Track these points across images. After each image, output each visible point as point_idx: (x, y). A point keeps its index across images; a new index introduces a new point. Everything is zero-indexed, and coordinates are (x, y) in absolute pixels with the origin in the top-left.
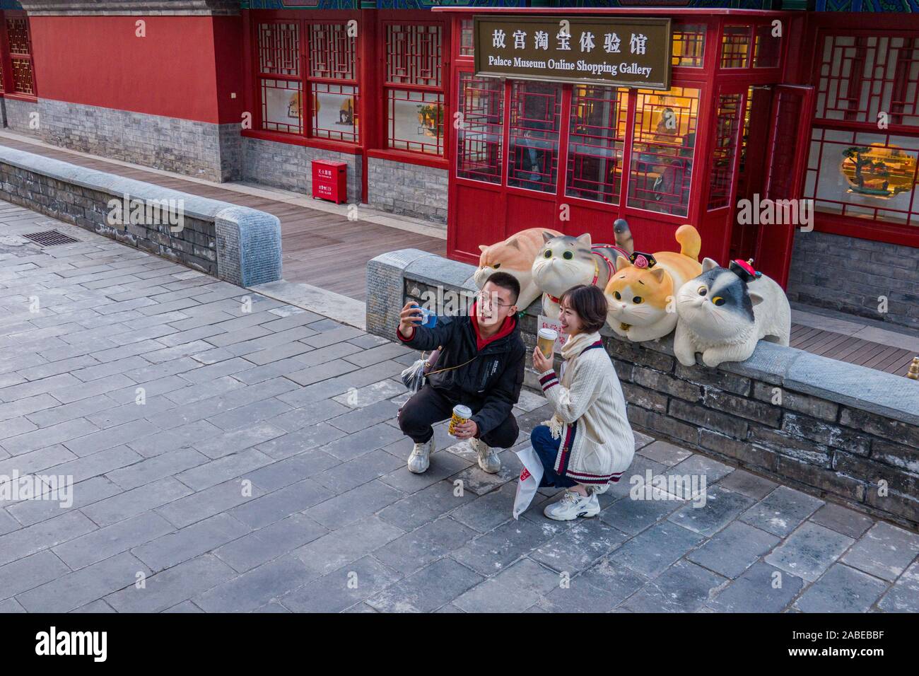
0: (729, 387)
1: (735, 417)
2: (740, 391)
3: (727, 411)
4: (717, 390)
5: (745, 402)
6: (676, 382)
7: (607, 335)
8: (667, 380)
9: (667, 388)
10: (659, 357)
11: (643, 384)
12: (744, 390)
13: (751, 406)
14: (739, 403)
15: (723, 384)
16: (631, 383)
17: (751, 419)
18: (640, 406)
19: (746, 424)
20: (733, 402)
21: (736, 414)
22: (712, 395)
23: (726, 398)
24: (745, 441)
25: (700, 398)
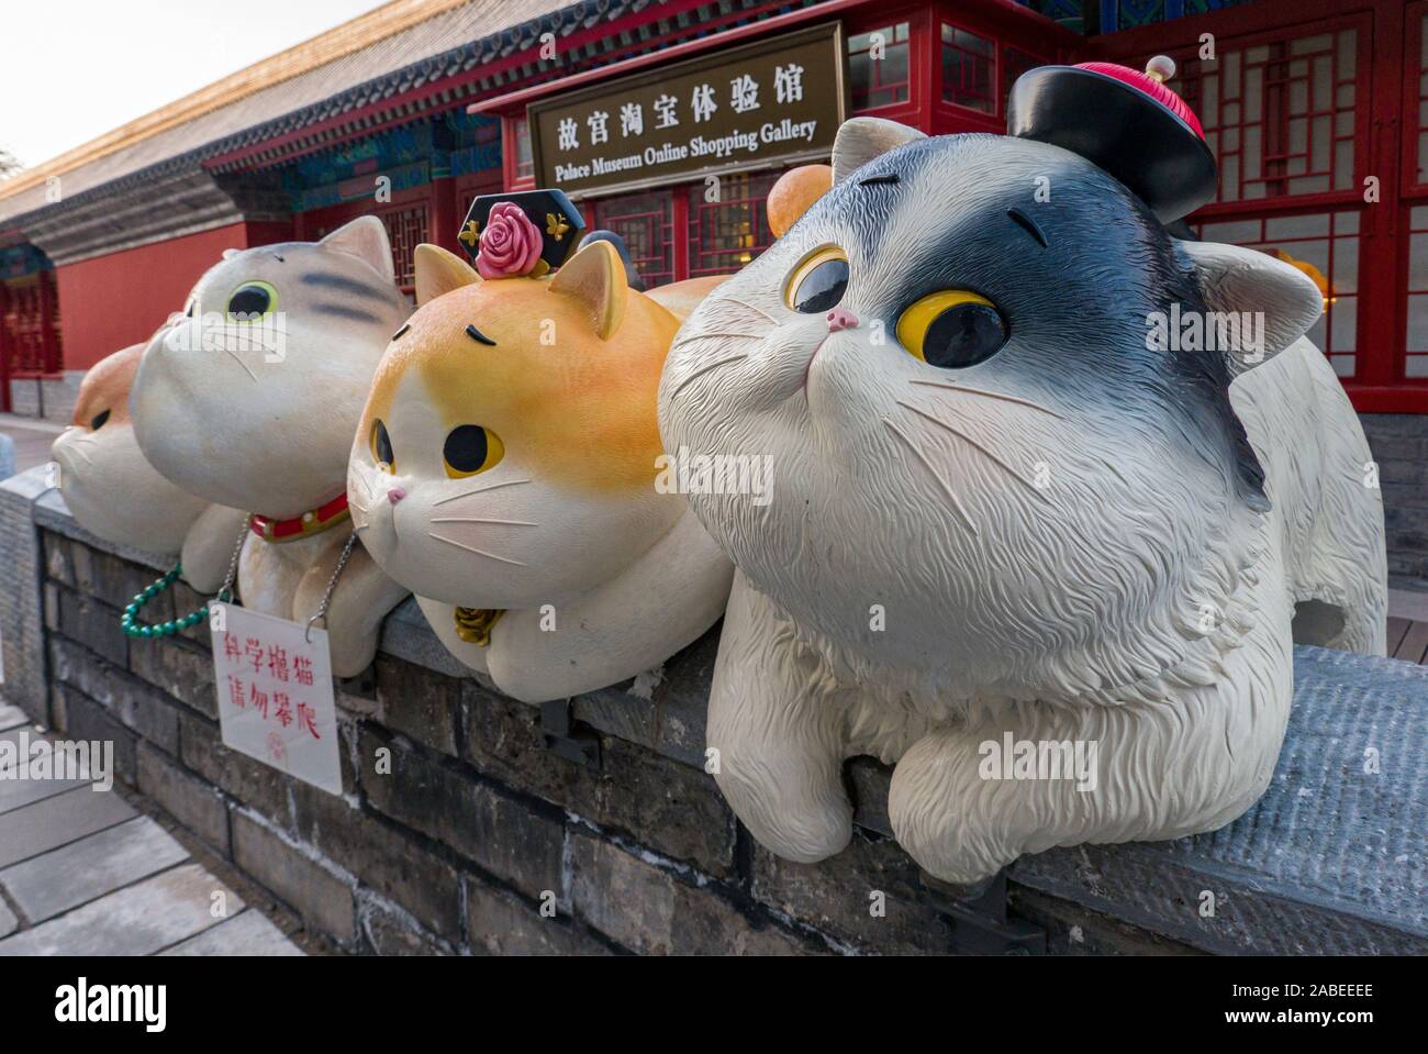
16: (564, 920)
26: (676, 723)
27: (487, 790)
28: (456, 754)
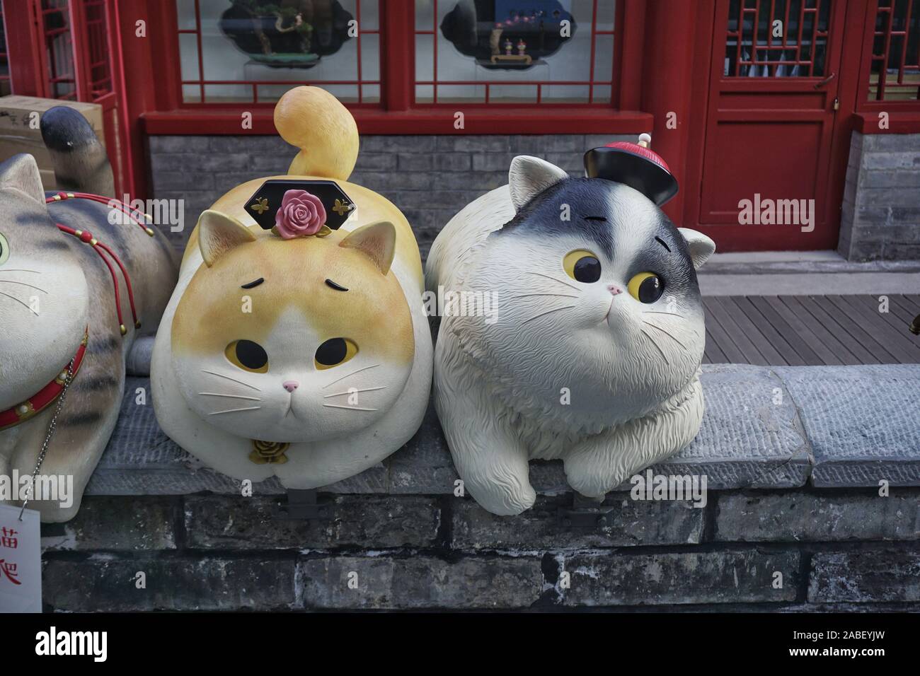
2: (673, 535)
5: (691, 561)
6: (456, 568)
7: (179, 491)
8: (425, 570)
9: (424, 594)
10: (388, 509)
12: (686, 530)
13: (711, 566)
14: (673, 572)
15: (617, 532)
20: (653, 571)
22: (582, 571)
23: (629, 568)
25: (544, 590)
26: (404, 475)
27: (214, 560)
28: (174, 547)
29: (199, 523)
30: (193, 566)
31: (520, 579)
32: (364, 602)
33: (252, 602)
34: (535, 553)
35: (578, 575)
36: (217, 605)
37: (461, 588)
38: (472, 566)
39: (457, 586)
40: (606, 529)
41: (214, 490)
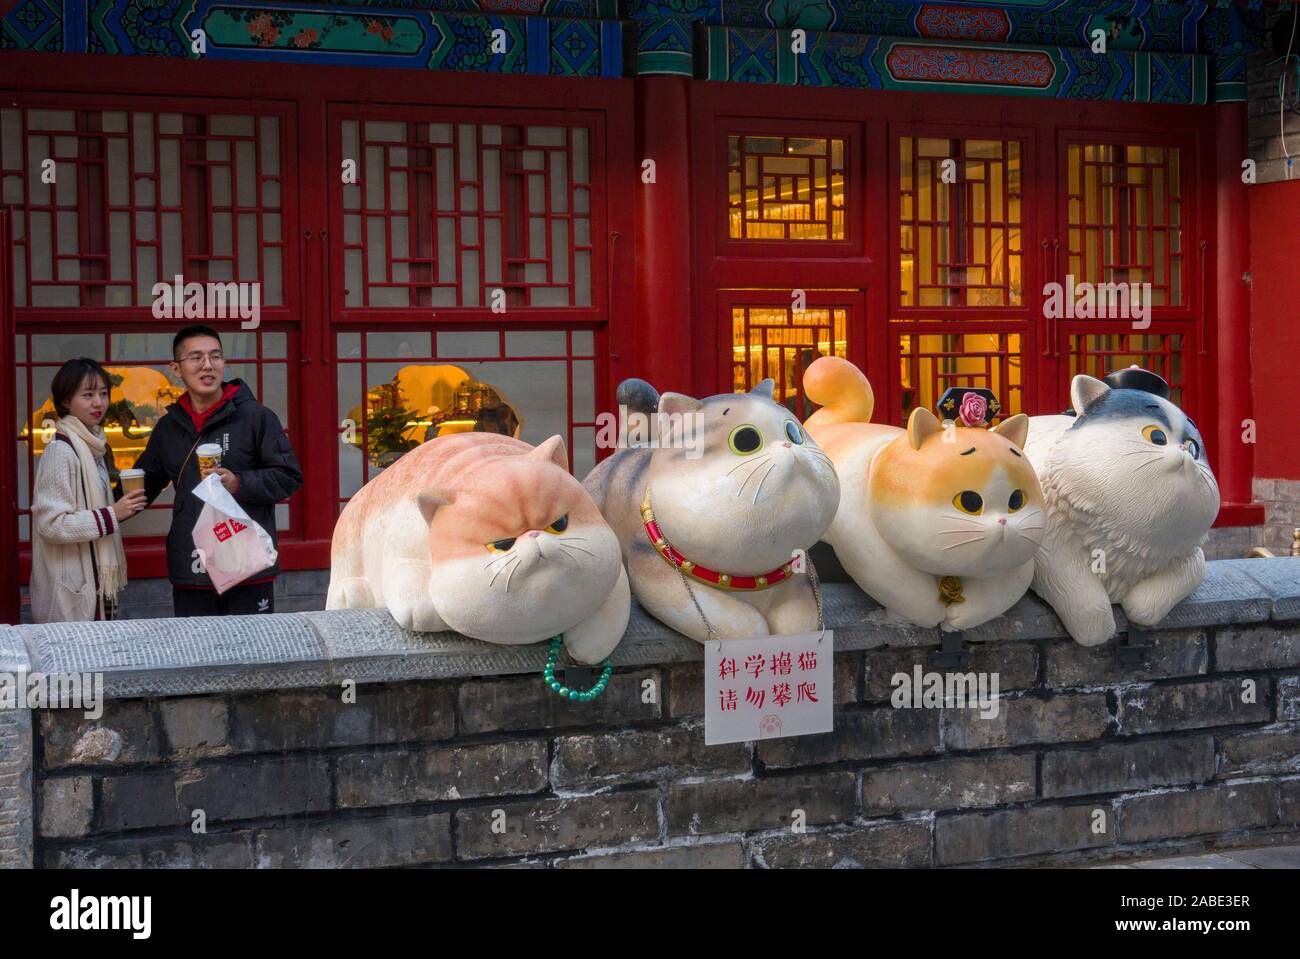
0: (1167, 666)
1: (1186, 733)
2: (1189, 669)
3: (1169, 728)
4: (1142, 686)
5: (1201, 689)
6: (1049, 705)
8: (1029, 709)
9: (1028, 731)
10: (1003, 656)
11: (971, 744)
12: (1197, 662)
13: (1215, 693)
14: (1191, 701)
15: (1154, 667)
16: (939, 756)
17: (1219, 723)
18: (970, 810)
19: (1211, 741)
20: (1179, 700)
21: (1188, 725)
22: (1132, 703)
23: (1163, 698)
24: (1210, 782)
25: (1109, 722)
26: (1018, 623)
27: (884, 710)
28: (855, 700)
29: (874, 676)
30: (868, 716)
31: (1093, 713)
32: (987, 742)
33: (910, 747)
34: (1101, 689)
35: (1130, 706)
36: (885, 752)
37: (1054, 724)
38: (1060, 703)
39: (1051, 722)
40: (1147, 664)
41: (891, 644)
